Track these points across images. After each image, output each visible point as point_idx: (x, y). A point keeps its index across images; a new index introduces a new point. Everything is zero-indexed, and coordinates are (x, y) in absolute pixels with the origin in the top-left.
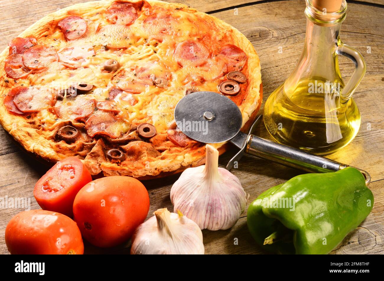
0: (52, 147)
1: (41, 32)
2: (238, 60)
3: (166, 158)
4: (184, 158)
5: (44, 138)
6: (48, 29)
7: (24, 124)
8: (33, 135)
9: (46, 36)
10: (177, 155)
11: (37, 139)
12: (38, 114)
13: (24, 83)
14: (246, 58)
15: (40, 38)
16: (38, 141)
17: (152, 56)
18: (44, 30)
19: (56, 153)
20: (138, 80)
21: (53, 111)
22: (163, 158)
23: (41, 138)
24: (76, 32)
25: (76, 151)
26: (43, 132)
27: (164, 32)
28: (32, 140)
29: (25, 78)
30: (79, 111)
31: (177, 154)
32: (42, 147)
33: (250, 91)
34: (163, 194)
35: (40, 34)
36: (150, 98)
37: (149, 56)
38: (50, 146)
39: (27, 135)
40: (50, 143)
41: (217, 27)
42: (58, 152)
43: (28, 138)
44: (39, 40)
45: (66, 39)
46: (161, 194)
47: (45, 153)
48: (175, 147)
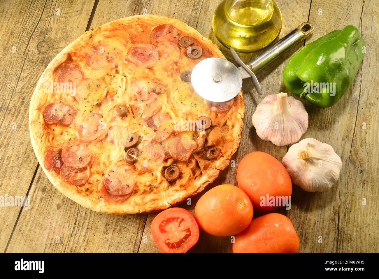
0: (177, 191)
1: (47, 139)
2: (170, 33)
3: (234, 124)
4: (240, 113)
5: (164, 192)
6: (49, 134)
7: (141, 199)
8: (156, 197)
9: (53, 138)
10: (236, 117)
11: (161, 197)
12: (138, 184)
13: (96, 178)
14: (171, 27)
15: (52, 143)
16: (165, 197)
17: (128, 81)
18: (48, 136)
19: (185, 191)
20: (149, 102)
21: (143, 172)
22: (233, 127)
23: (163, 193)
24: (66, 115)
25: (193, 177)
26: (158, 189)
27: (109, 59)
28: (160, 201)
29: (91, 174)
30: (156, 155)
31: (234, 116)
32: (172, 197)
33: (204, 43)
34: (247, 142)
35: (49, 141)
36: (170, 105)
37: (126, 81)
38: (175, 192)
39: (153, 202)
40: (173, 190)
41: (127, 24)
42: (185, 189)
43: (156, 202)
44: (53, 145)
45: (67, 126)
46: (247, 143)
47: (179, 198)
48: (227, 114)
